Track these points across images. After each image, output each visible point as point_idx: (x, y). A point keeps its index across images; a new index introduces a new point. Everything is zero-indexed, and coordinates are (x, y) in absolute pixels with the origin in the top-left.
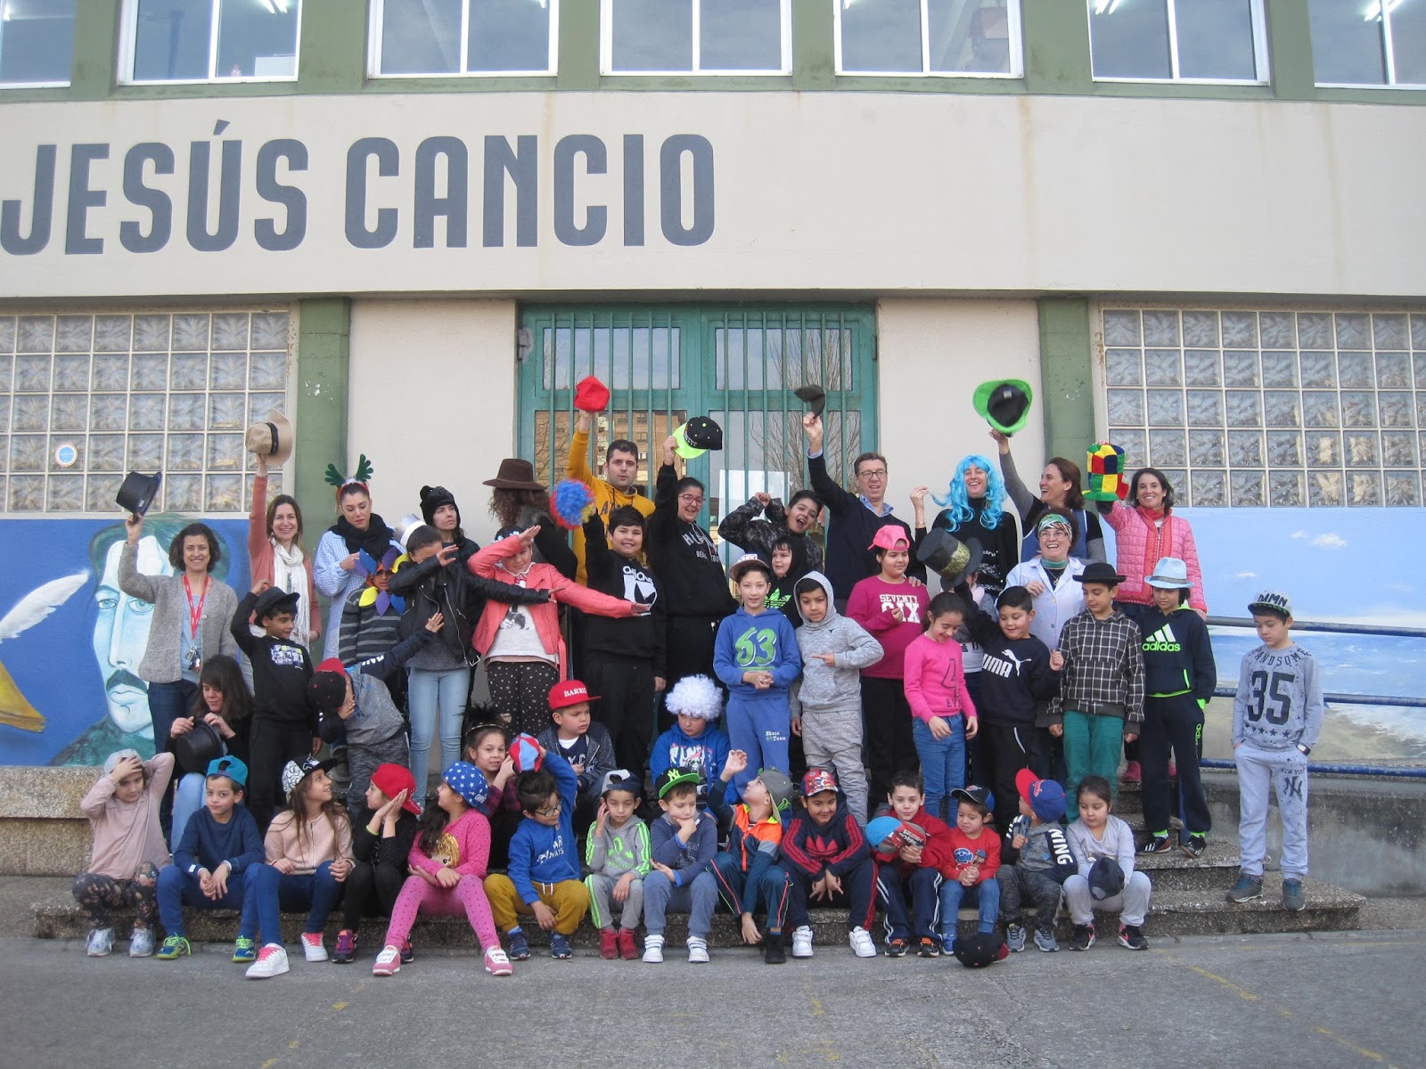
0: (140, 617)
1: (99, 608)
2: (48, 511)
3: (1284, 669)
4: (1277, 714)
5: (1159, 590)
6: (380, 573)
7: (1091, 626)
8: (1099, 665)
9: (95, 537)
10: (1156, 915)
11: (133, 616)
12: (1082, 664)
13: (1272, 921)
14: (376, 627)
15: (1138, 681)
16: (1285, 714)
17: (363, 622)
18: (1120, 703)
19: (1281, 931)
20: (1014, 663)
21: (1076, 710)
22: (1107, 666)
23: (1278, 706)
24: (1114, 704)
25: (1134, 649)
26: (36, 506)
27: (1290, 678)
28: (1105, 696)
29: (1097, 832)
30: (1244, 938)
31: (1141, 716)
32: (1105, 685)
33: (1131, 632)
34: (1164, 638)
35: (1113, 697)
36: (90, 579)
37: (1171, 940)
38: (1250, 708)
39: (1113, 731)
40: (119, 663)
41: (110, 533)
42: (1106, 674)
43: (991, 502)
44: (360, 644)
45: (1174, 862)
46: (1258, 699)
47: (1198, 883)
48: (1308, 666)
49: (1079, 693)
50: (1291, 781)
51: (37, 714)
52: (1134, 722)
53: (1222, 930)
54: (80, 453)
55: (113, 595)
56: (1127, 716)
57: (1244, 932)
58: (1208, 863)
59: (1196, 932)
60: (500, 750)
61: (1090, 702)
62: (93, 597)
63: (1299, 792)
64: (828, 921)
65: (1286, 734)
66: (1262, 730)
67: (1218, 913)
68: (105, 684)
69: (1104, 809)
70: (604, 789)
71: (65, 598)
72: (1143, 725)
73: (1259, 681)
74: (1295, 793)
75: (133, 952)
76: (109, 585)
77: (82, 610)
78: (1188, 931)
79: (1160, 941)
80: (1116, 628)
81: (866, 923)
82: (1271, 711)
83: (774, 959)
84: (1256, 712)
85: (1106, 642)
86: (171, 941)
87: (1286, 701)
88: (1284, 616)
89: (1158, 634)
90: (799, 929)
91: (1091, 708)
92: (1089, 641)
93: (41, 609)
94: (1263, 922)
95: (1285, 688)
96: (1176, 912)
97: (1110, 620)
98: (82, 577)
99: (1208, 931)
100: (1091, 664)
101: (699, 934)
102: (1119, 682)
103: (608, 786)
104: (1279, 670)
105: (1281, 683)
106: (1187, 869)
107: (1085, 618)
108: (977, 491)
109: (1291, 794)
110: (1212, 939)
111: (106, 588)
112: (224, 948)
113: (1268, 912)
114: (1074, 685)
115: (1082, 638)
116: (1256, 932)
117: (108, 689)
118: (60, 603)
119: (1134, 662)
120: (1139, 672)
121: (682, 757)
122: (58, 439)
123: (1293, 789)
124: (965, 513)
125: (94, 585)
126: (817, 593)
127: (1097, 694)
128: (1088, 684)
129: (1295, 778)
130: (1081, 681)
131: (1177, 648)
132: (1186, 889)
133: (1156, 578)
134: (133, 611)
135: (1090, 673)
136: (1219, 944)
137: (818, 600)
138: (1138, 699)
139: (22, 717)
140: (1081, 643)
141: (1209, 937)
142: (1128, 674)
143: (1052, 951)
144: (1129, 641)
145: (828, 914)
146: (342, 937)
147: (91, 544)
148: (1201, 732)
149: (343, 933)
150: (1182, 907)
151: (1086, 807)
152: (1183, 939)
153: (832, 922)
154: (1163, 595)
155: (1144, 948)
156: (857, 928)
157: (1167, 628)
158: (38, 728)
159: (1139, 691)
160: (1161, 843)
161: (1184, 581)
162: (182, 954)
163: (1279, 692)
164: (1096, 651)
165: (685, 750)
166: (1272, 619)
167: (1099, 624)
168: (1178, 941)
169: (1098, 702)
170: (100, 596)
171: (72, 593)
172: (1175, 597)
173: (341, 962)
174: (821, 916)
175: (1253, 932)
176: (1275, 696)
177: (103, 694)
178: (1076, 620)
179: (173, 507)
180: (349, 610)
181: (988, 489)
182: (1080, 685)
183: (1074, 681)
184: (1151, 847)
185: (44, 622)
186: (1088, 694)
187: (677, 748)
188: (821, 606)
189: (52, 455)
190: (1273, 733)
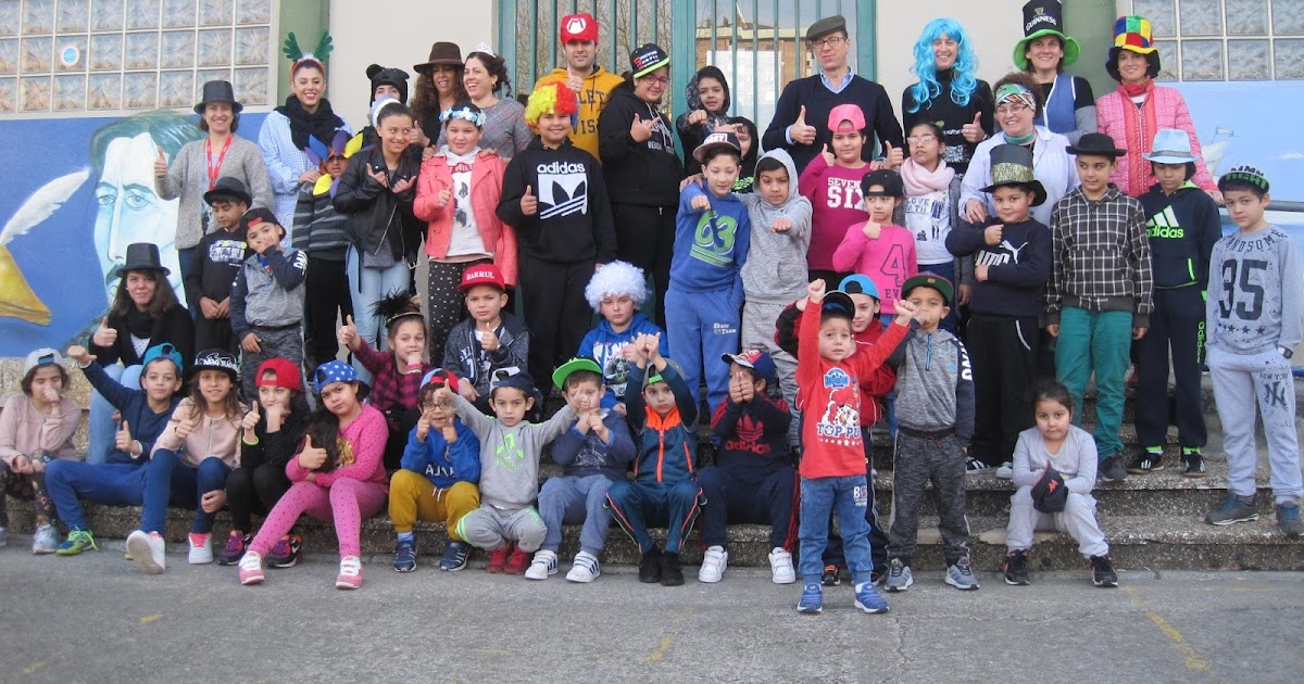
0: (135, 213)
1: (98, 204)
2: (54, 111)
3: (1255, 255)
4: (1249, 308)
5: (1163, 166)
6: (332, 158)
7: (1083, 209)
8: (1099, 254)
9: (96, 134)
10: (1133, 545)
11: (130, 211)
12: (1079, 255)
13: (1278, 556)
14: (328, 216)
15: (1145, 264)
16: (1258, 307)
17: (316, 212)
18: (1129, 295)
19: (1290, 569)
20: (1011, 253)
21: (1077, 307)
22: (1108, 253)
23: (1249, 299)
24: (1122, 296)
25: (1136, 230)
26: (43, 107)
27: (1263, 265)
28: (1109, 288)
29: (1055, 445)
30: (1240, 576)
31: (1150, 305)
32: (1108, 276)
33: (1132, 210)
34: (1166, 222)
35: (1119, 289)
36: (91, 176)
37: (1150, 574)
38: (1221, 303)
39: (1120, 328)
40: (117, 257)
41: (109, 131)
42: (1108, 264)
43: (960, 74)
44: (313, 233)
45: (1166, 482)
46: (1228, 292)
47: (1195, 507)
48: (1282, 249)
49: (1080, 287)
50: (1272, 388)
51: (44, 308)
52: (1144, 314)
53: (1215, 565)
54: (83, 53)
55: (112, 192)
56: (1136, 307)
57: (1243, 568)
58: (1208, 484)
59: (1182, 566)
60: (417, 338)
61: (1093, 298)
62: (93, 193)
63: (1282, 400)
64: (749, 539)
65: (1260, 331)
66: (1231, 328)
67: (1210, 545)
68: (105, 277)
69: (1066, 417)
70: (492, 387)
71: (68, 196)
72: (1153, 317)
73: (1229, 271)
74: (1277, 402)
75: (36, 548)
76: (108, 182)
77: (84, 206)
78: (1173, 565)
79: (1136, 576)
80: (1113, 208)
81: (787, 543)
82: (1242, 305)
83: (672, 581)
84: (1227, 308)
85: (1103, 226)
86: (73, 536)
87: (1259, 291)
88: (1260, 189)
89: (1159, 218)
90: (710, 549)
91: (1094, 305)
92: (1083, 226)
93: (47, 206)
94: (1266, 558)
95: (1257, 277)
96: (1157, 542)
97: (1106, 200)
98: (84, 175)
99: (1198, 566)
100: (1089, 254)
101: (590, 549)
102: (1124, 271)
103: (495, 383)
104: (1250, 257)
105: (1252, 271)
106: (1183, 490)
107: (1075, 199)
108: (946, 63)
109: (1274, 403)
110: (1200, 576)
111: (105, 184)
112: (115, 545)
113: (1272, 546)
114: (1072, 280)
115: (1074, 226)
116: (1258, 569)
117: (108, 284)
118: (64, 200)
119: (1138, 245)
120: (1145, 255)
121: (607, 355)
122: (63, 39)
123: (1275, 397)
124: (931, 86)
125: (94, 182)
126: (779, 173)
127: (1099, 288)
128: (1089, 276)
129: (1276, 384)
130: (1080, 274)
131: (1180, 234)
132: (1180, 514)
133: (1157, 154)
134: (131, 207)
135: (1089, 265)
136: (1206, 583)
137: (780, 180)
138: (1147, 287)
139: (30, 310)
140: (1074, 231)
141: (1196, 573)
142: (1133, 260)
143: (974, 588)
144: (1129, 222)
145: (748, 531)
146: (233, 538)
147: (91, 143)
148: (1204, 330)
149: (233, 533)
150: (1165, 536)
151: (1045, 416)
152: (1167, 574)
153: (752, 541)
154: (1169, 172)
155: (1108, 585)
156: (777, 549)
157: (1169, 211)
158: (45, 321)
159: (1146, 277)
160: (1156, 460)
161: (1188, 155)
162: (84, 549)
163: (1250, 282)
164: (1093, 237)
165: (610, 348)
166: (1248, 194)
167: (1093, 205)
168: (1158, 577)
169: (1102, 297)
170: (100, 192)
171: (74, 190)
172: (1181, 173)
173: (223, 564)
174: (741, 533)
175: (1254, 569)
176: (1246, 287)
177: (103, 289)
178: (1065, 203)
179: (168, 103)
180: (304, 199)
181: (957, 60)
182: (1080, 279)
183: (1072, 274)
184: (1146, 464)
185: (51, 218)
186: (1089, 289)
187: (601, 346)
188: (783, 187)
189: (57, 56)
190: (1246, 330)
